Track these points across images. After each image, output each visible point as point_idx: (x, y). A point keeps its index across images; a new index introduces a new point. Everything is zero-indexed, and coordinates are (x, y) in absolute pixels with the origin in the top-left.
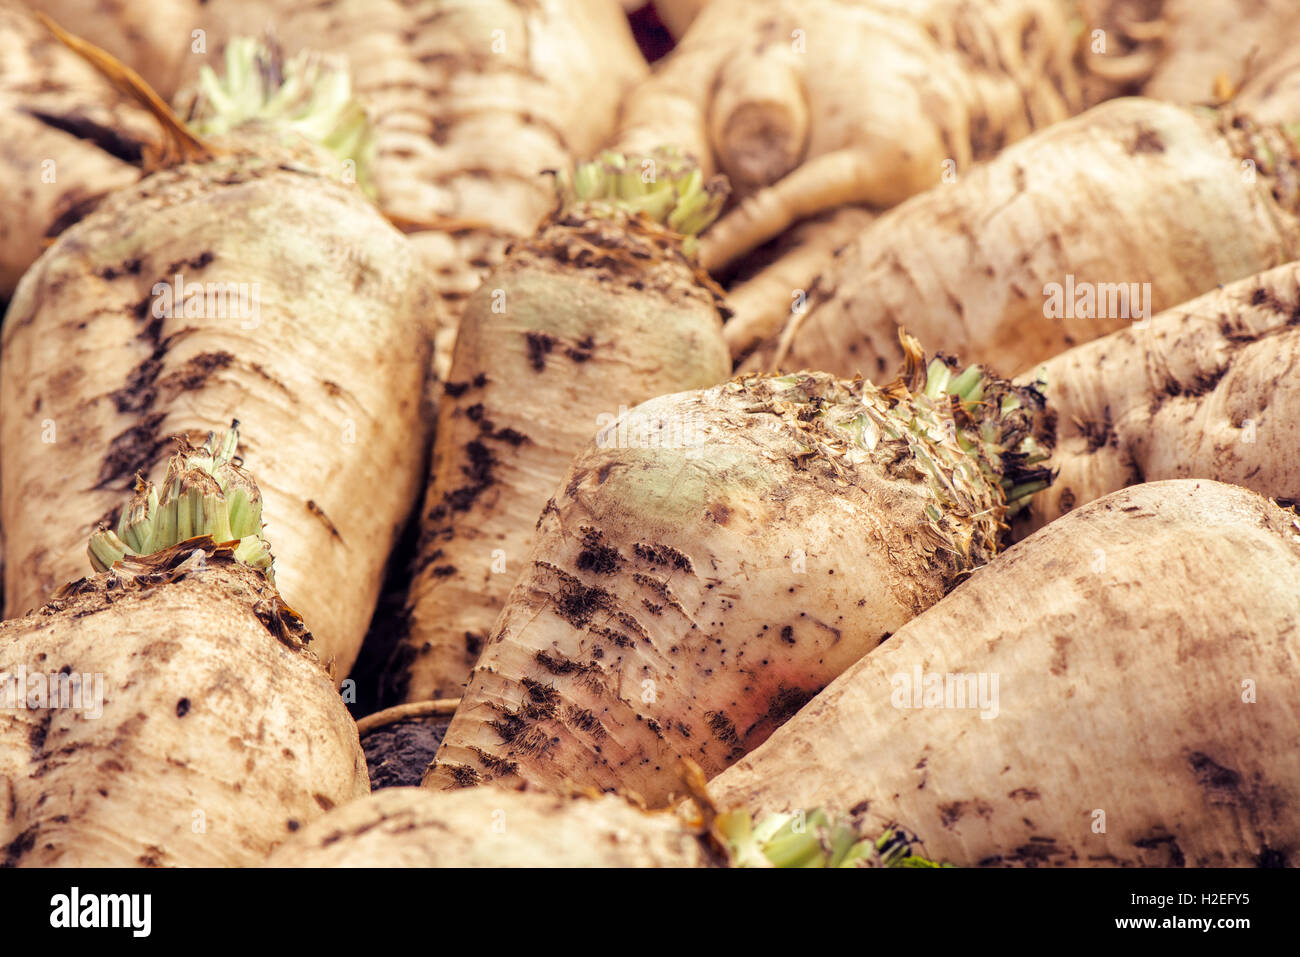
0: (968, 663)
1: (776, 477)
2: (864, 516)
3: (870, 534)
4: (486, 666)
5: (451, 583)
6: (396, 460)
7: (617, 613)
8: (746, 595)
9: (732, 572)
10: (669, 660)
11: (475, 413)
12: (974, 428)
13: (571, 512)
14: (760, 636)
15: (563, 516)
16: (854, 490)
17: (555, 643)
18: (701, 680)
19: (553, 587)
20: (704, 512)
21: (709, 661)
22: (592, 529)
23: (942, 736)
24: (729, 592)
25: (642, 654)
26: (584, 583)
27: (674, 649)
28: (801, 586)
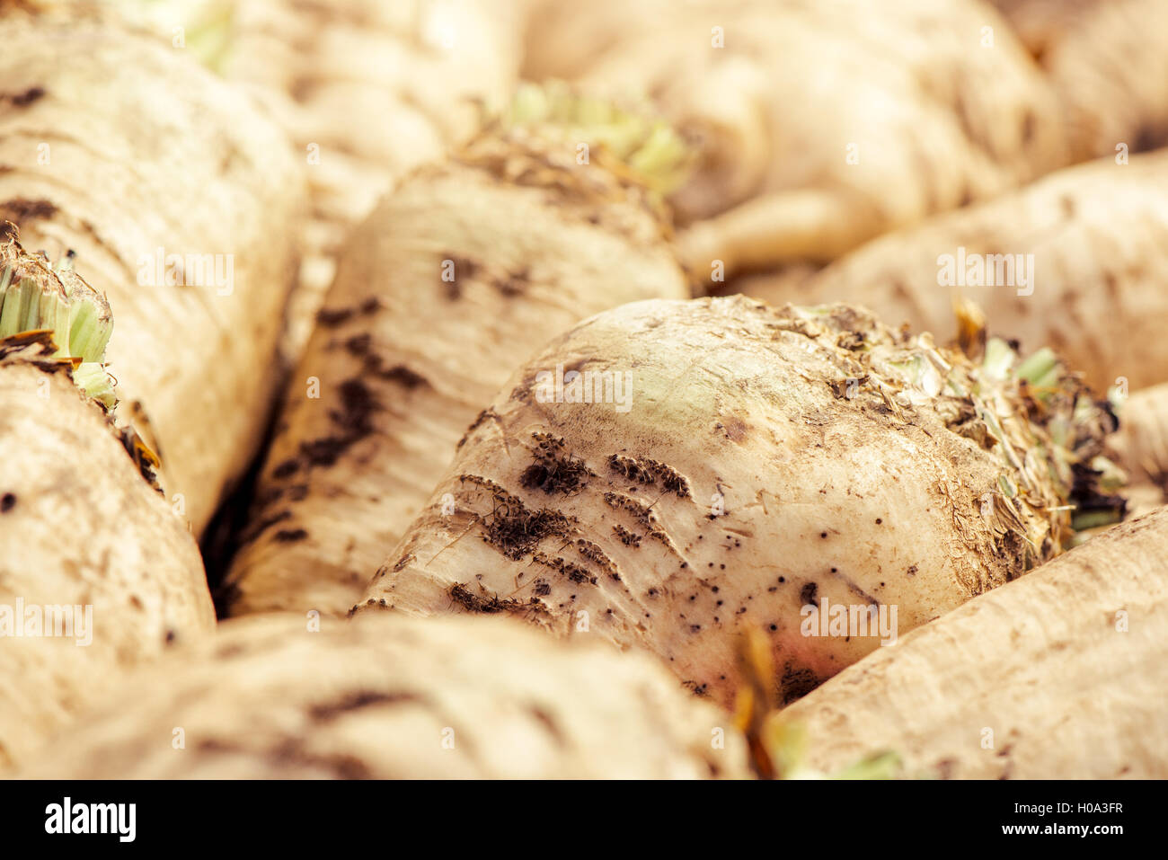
0: (1076, 637)
1: (811, 399)
2: (927, 460)
3: (934, 484)
4: (377, 599)
5: (299, 549)
6: (239, 398)
7: (575, 540)
8: (761, 532)
9: (746, 502)
10: (644, 605)
11: (358, 347)
12: (1043, 423)
13: (519, 418)
14: (772, 590)
15: (507, 423)
16: (914, 431)
17: (479, 576)
18: (683, 636)
19: (485, 506)
20: (713, 425)
21: (698, 613)
22: (549, 436)
23: (1036, 721)
24: (739, 526)
25: (606, 593)
26: (527, 506)
27: (652, 592)
28: (836, 532)
